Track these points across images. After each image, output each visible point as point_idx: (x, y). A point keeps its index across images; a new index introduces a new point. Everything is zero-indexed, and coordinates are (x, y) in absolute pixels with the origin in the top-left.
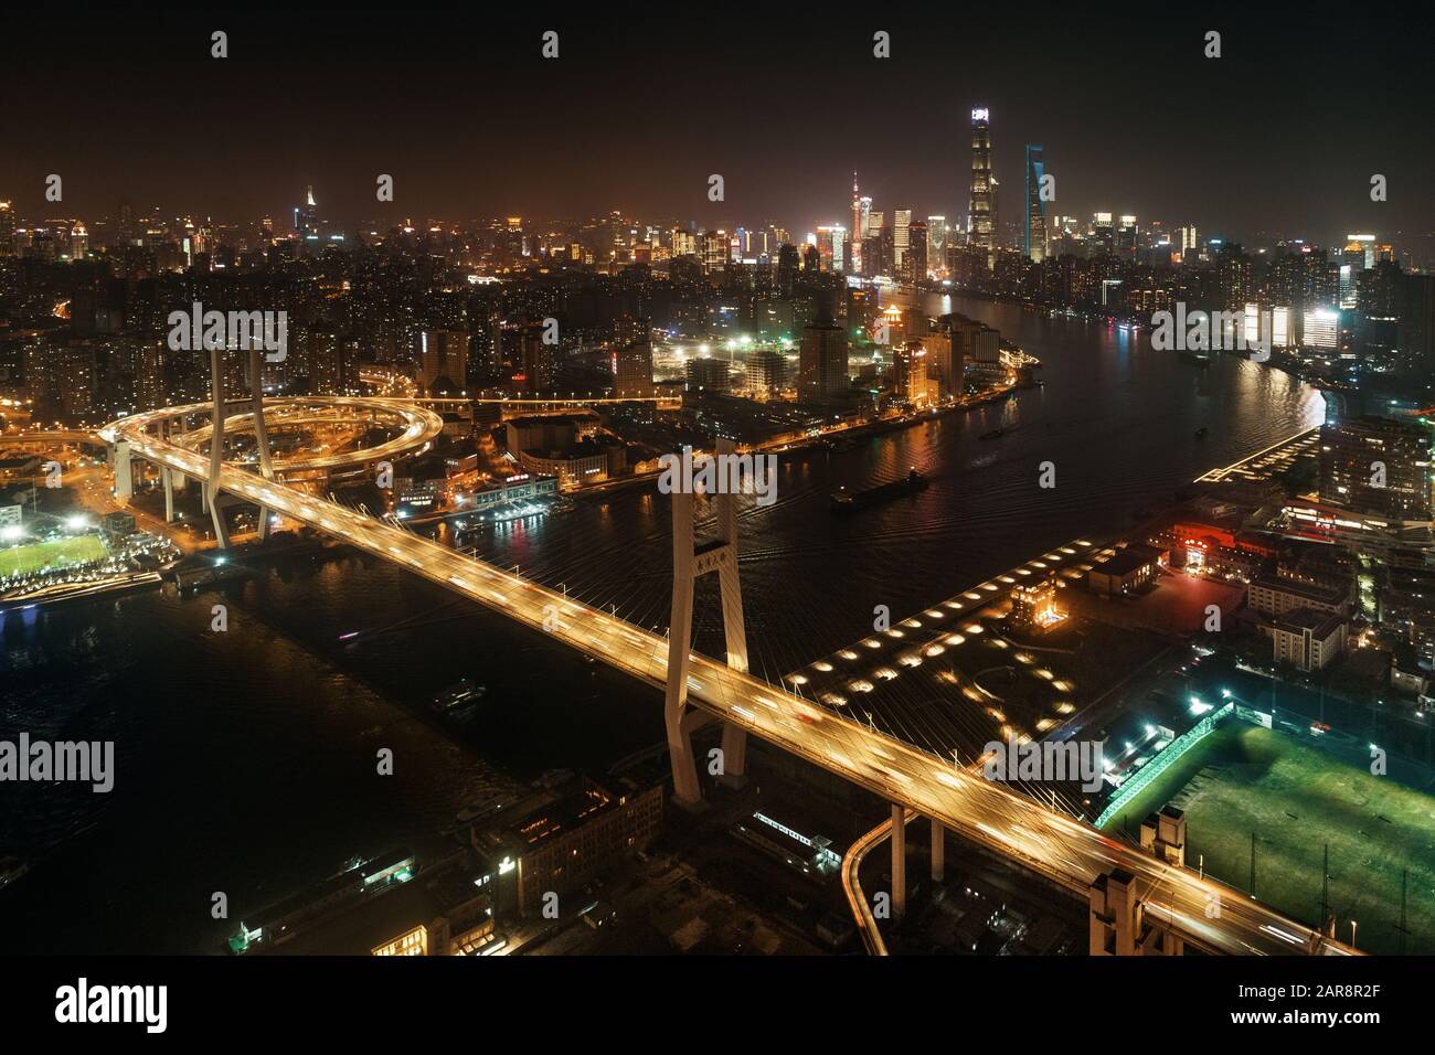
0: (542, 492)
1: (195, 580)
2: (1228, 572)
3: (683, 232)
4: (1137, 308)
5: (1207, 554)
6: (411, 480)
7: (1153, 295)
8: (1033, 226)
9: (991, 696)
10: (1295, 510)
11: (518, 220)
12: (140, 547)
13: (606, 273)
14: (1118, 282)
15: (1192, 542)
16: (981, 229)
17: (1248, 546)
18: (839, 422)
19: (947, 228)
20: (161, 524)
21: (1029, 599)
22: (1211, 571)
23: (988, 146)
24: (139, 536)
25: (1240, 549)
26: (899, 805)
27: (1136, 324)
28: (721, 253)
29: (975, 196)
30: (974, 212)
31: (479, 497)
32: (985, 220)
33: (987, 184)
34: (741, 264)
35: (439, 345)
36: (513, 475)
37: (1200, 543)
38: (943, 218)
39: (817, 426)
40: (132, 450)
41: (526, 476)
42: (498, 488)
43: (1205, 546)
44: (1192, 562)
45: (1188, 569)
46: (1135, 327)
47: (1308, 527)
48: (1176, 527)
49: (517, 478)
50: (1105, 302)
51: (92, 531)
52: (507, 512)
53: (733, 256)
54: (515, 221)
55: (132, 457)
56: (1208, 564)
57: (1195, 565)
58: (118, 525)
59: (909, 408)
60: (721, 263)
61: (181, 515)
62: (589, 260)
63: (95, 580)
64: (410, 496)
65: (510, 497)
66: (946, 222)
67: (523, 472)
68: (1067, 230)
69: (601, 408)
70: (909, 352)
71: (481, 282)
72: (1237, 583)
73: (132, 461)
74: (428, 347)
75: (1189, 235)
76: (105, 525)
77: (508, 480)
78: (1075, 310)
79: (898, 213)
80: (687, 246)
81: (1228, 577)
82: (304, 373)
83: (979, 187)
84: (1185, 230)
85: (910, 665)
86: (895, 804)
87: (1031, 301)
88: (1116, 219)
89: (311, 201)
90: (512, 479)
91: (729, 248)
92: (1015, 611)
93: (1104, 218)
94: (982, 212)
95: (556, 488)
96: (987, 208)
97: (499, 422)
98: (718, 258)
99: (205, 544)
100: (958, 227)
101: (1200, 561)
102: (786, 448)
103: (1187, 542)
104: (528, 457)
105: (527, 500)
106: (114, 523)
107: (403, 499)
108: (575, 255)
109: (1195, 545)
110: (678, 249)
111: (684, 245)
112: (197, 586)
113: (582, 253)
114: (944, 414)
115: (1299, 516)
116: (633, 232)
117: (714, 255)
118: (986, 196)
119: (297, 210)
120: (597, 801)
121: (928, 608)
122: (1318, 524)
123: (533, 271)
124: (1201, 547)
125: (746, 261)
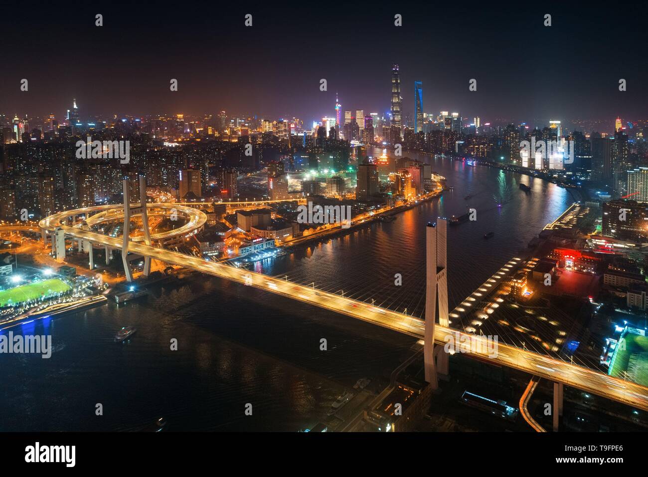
0: (268, 246)
1: (125, 298)
2: (584, 269)
3: (268, 121)
4: (472, 153)
5: (575, 261)
6: (208, 243)
7: (478, 148)
8: (418, 118)
9: (528, 330)
10: (596, 240)
11: (182, 116)
12: (86, 283)
13: (227, 140)
14: (463, 142)
15: (568, 256)
16: (396, 119)
17: (587, 257)
18: (380, 208)
19: (378, 119)
20: (87, 270)
21: (519, 285)
22: (576, 268)
23: (399, 81)
24: (80, 277)
25: (584, 258)
26: (558, 383)
27: (474, 161)
28: (285, 130)
29: (394, 104)
30: (393, 112)
31: (242, 250)
32: (398, 115)
33: (399, 99)
34: (297, 136)
35: (188, 176)
36: (256, 239)
37: (571, 257)
38: (376, 114)
39: (372, 210)
40: (65, 234)
41: (261, 239)
42: (250, 245)
43: (574, 258)
44: (568, 265)
45: (567, 268)
46: (474, 162)
47: (602, 248)
48: (555, 250)
49: (258, 240)
50: (457, 151)
51: (55, 276)
52: (257, 257)
53: (292, 132)
54: (180, 116)
55: (65, 237)
56: (575, 266)
57: (569, 267)
58: (68, 272)
59: (405, 201)
60: (285, 135)
61: (96, 266)
62: (217, 134)
63: (72, 301)
64: (207, 251)
65: (255, 249)
66: (378, 116)
67: (260, 237)
68: (430, 119)
69: (272, 205)
70: (404, 175)
71: (170, 146)
72: (588, 274)
73: (65, 239)
74: (182, 178)
75: (477, 121)
76: (60, 272)
77: (254, 241)
78: (445, 155)
79: (357, 111)
80: (269, 127)
81: (584, 271)
82: (114, 192)
83: (395, 100)
84: (475, 119)
85: (484, 318)
86: (555, 382)
87: (423, 151)
88: (450, 114)
89: (75, 106)
90: (255, 241)
91: (290, 128)
92: (512, 291)
93: (445, 114)
94: (397, 111)
95: (274, 244)
96: (399, 110)
97: (225, 213)
98: (284, 133)
99: (118, 280)
100: (383, 118)
101: (571, 265)
102: (363, 221)
103: (566, 257)
104: (256, 230)
105: (263, 250)
106: (65, 272)
107: (204, 253)
108: (210, 132)
109: (570, 258)
110: (265, 129)
111: (267, 127)
112: (126, 301)
113: (213, 131)
114: (421, 203)
115: (598, 243)
116: (232, 121)
117: (282, 132)
118: (398, 104)
119: (69, 111)
120: (408, 393)
121: (474, 292)
122: (606, 246)
123: (192, 140)
124: (572, 258)
125: (299, 135)
